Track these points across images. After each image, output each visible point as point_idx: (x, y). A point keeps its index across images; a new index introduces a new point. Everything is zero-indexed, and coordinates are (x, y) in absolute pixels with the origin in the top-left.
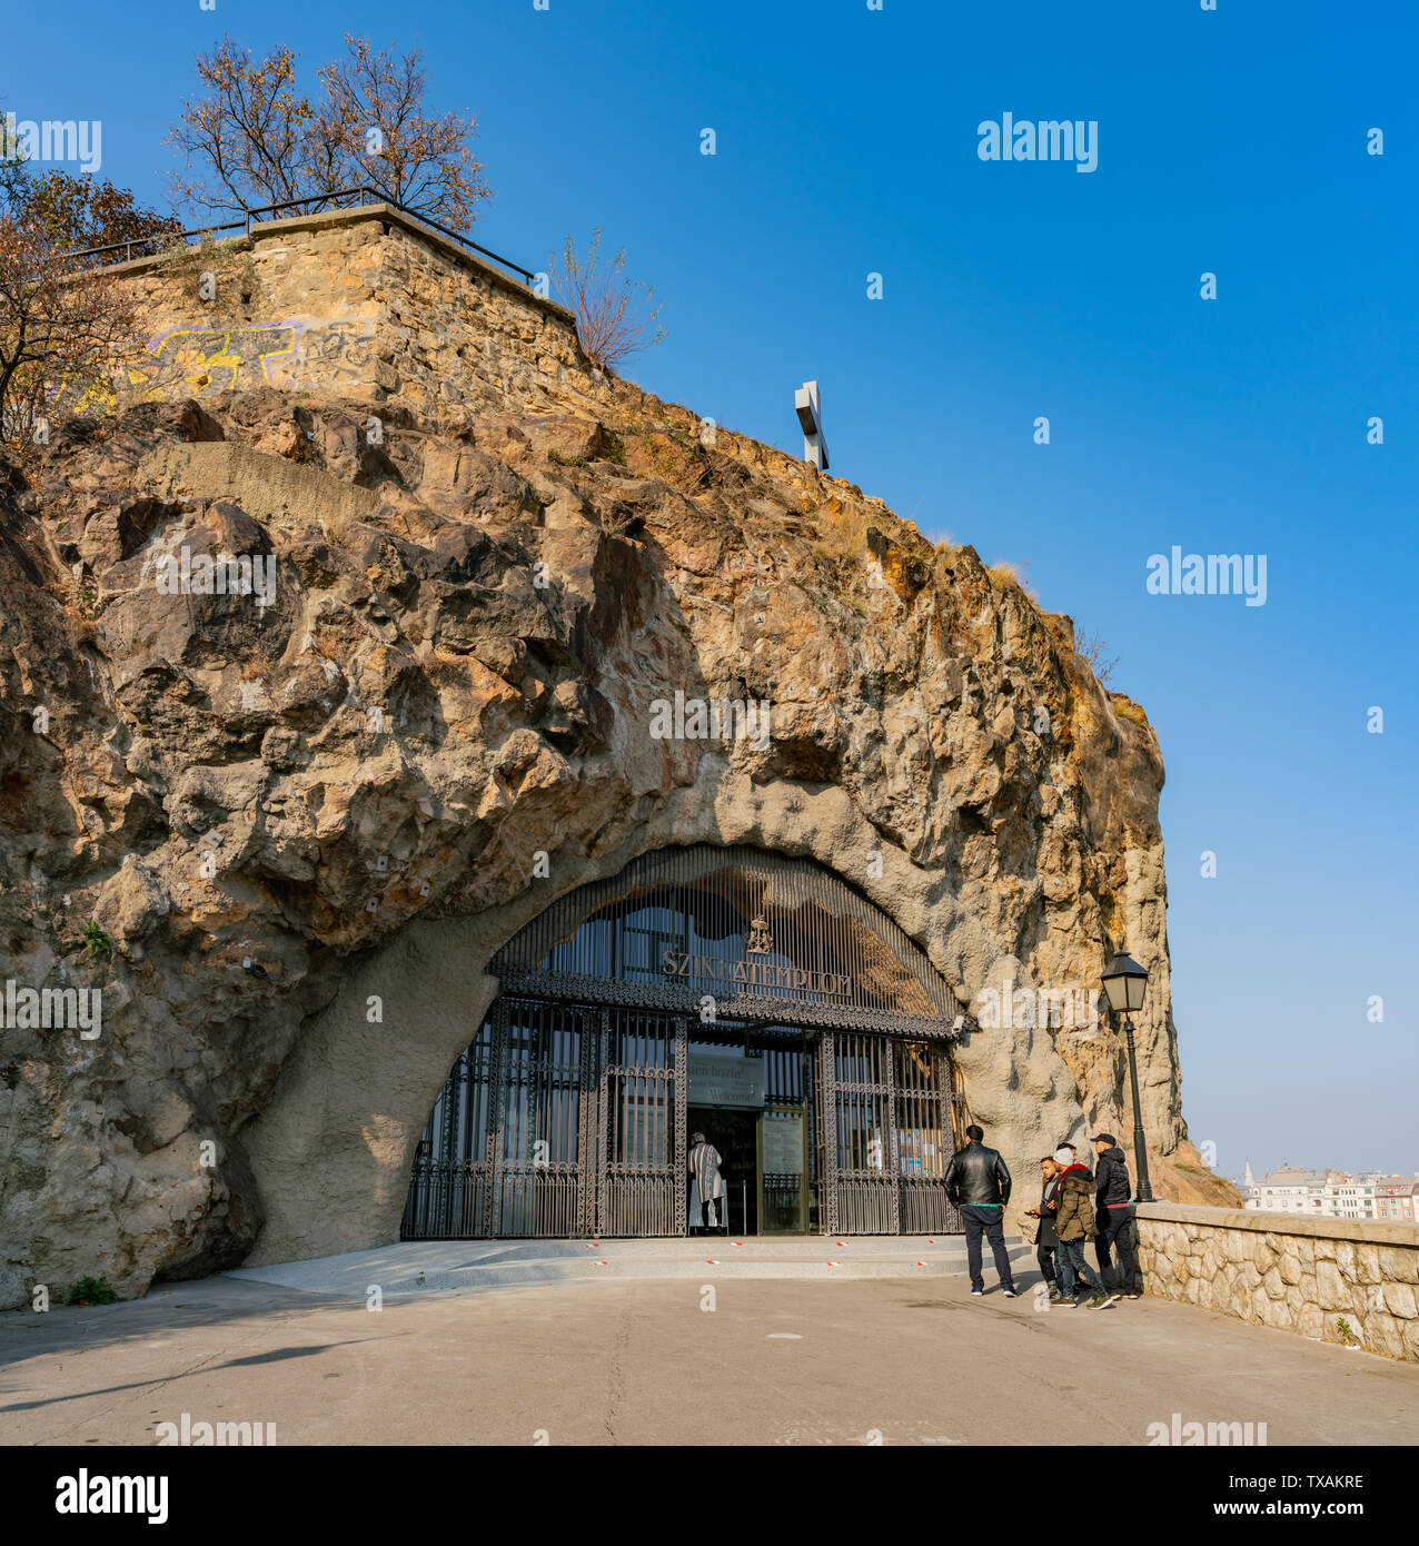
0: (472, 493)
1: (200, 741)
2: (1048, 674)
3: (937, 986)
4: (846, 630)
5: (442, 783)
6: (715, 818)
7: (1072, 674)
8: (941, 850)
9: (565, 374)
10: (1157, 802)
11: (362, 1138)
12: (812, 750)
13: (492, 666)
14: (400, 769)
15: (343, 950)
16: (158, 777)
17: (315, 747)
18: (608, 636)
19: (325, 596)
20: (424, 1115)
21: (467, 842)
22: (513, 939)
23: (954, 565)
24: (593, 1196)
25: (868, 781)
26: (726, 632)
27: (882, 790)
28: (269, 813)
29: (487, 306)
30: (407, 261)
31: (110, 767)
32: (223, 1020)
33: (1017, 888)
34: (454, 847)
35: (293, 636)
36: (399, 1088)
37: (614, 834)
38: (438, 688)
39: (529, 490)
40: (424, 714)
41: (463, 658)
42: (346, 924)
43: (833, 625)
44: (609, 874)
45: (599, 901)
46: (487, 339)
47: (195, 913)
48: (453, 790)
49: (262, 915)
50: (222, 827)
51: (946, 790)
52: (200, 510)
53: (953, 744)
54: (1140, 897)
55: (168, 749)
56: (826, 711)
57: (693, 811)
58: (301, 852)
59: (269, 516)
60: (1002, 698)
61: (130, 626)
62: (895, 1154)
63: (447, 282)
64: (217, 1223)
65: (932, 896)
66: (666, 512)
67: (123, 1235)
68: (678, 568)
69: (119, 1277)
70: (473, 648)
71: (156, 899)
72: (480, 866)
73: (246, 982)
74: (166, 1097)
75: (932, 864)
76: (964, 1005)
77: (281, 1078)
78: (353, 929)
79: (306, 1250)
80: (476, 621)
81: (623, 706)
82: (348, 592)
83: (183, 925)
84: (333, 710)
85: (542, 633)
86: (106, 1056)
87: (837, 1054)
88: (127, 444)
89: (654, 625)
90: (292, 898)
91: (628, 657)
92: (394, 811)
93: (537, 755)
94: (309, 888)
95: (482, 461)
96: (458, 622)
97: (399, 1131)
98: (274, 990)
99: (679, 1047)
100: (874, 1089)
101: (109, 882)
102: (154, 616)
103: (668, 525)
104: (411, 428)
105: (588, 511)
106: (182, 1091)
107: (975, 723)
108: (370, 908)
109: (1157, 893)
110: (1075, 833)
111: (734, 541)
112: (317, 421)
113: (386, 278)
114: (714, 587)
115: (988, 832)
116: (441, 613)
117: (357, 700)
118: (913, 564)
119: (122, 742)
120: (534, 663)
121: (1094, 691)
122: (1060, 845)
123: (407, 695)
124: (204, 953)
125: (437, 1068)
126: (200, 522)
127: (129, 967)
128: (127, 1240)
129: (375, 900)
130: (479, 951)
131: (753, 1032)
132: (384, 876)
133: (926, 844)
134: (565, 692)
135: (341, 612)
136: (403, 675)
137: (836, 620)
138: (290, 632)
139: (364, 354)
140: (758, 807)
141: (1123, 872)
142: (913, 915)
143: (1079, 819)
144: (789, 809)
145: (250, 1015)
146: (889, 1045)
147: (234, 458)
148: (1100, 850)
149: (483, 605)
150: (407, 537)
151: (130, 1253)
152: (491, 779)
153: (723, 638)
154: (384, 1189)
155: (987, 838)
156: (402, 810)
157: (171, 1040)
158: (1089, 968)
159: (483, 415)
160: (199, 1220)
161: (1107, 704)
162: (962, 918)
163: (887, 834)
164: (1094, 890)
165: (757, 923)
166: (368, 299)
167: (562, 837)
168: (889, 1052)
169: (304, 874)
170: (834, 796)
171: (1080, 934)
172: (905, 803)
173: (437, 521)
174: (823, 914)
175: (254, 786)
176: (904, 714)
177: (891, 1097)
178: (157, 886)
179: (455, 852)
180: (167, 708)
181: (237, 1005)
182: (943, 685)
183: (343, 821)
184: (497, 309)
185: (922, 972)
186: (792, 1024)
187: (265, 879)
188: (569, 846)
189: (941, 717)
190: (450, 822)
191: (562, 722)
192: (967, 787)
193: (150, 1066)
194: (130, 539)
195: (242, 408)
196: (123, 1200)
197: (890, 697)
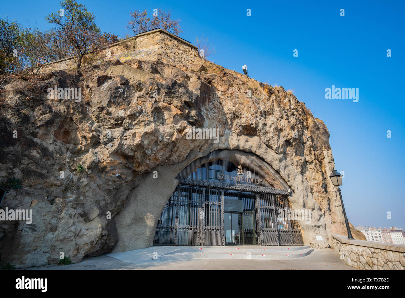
0: (175, 76)
1: (109, 123)
2: (302, 112)
3: (283, 182)
4: (257, 102)
5: (164, 132)
6: (229, 143)
7: (307, 113)
8: (282, 150)
9: (196, 58)
10: (329, 140)
11: (144, 219)
12: (250, 128)
13: (176, 107)
14: (154, 129)
15: (140, 172)
16: (99, 131)
17: (135, 124)
18: (204, 103)
19: (140, 93)
20: (160, 213)
21: (170, 146)
22: (182, 171)
23: (279, 90)
24: (201, 235)
25: (264, 134)
26: (230, 103)
27: (267, 136)
28: (123, 139)
29: (180, 46)
30: (165, 38)
31: (88, 129)
32: (111, 189)
33: (300, 159)
34: (167, 148)
35: (132, 101)
36: (154, 206)
37: (205, 146)
38: (164, 112)
39: (187, 75)
40: (161, 117)
41: (170, 105)
42: (141, 166)
43: (253, 101)
44: (204, 156)
45: (203, 162)
46: (180, 52)
47: (105, 162)
48: (166, 134)
49: (122, 164)
50: (112, 142)
51: (282, 136)
52: (115, 77)
53: (282, 126)
54: (328, 161)
55: (102, 125)
56: (253, 119)
57: (224, 142)
58: (130, 148)
59: (130, 79)
60: (292, 116)
61: (97, 99)
62: (276, 224)
63: (172, 42)
64: (104, 241)
65: (280, 160)
66: (216, 80)
67: (76, 244)
68: (219, 91)
69: (73, 257)
70: (172, 103)
71: (95, 159)
72: (174, 152)
73: (117, 180)
74: (94, 208)
75: (280, 153)
76: (290, 187)
77: (125, 204)
78: (143, 167)
79: (128, 248)
80: (173, 97)
81: (207, 118)
82: (145, 91)
83: (101, 165)
84: (139, 116)
85: (188, 100)
86: (78, 197)
87: (260, 199)
88: (104, 68)
89: (214, 102)
90: (129, 160)
91: (208, 108)
92: (152, 138)
93: (186, 126)
94: (133, 157)
95: (177, 69)
96: (169, 98)
97: (153, 217)
98: (124, 182)
99: (222, 197)
100: (270, 208)
101: (86, 155)
102: (102, 97)
103: (217, 82)
104: (163, 65)
105: (199, 78)
106: (98, 206)
107: (287, 121)
108: (147, 162)
109: (332, 161)
110: (312, 146)
111: (231, 85)
112: (143, 63)
113: (160, 41)
114: (227, 94)
115: (292, 146)
116: (165, 96)
117: (145, 114)
118: (270, 89)
119: (92, 124)
120: (186, 107)
121: (312, 116)
122: (309, 149)
123: (157, 113)
124: (107, 172)
125: (163, 201)
126: (115, 79)
127: (88, 175)
128: (77, 246)
129: (148, 160)
130: (174, 173)
131: (240, 194)
132: (150, 154)
133: (278, 148)
134: (193, 113)
135: (143, 95)
136: (156, 108)
137: (254, 100)
138: (131, 100)
139: (155, 54)
140: (239, 141)
141: (323, 156)
142: (276, 165)
143: (312, 143)
144: (246, 141)
145: (118, 188)
146: (273, 196)
147: (124, 68)
148: (317, 151)
149: (174, 94)
150: (159, 82)
151: (78, 250)
152: (175, 131)
153: (229, 105)
154: (149, 232)
155: (292, 147)
156: (155, 139)
157: (97, 193)
158: (319, 178)
159: (179, 64)
160: (98, 241)
161: (315, 119)
162: (288, 166)
163: (269, 146)
164: (318, 159)
165: (239, 167)
166: (157, 44)
167: (193, 146)
168: (273, 198)
169: (131, 154)
170: (256, 138)
171: (316, 170)
172: (272, 139)
173: (165, 78)
174: (255, 165)
175: (120, 133)
176: (270, 120)
177: (274, 209)
178: (96, 156)
179: (167, 149)
180: (102, 116)
181: (115, 185)
182: (279, 113)
183: (140, 141)
184: (182, 47)
185: (279, 179)
186: (249, 191)
187: (123, 155)
188: (195, 149)
189: (279, 120)
190: (166, 141)
191: (192, 119)
192: (286, 135)
193: (91, 200)
194: (100, 83)
195: (129, 62)
196: (78, 235)
197: (267, 116)
